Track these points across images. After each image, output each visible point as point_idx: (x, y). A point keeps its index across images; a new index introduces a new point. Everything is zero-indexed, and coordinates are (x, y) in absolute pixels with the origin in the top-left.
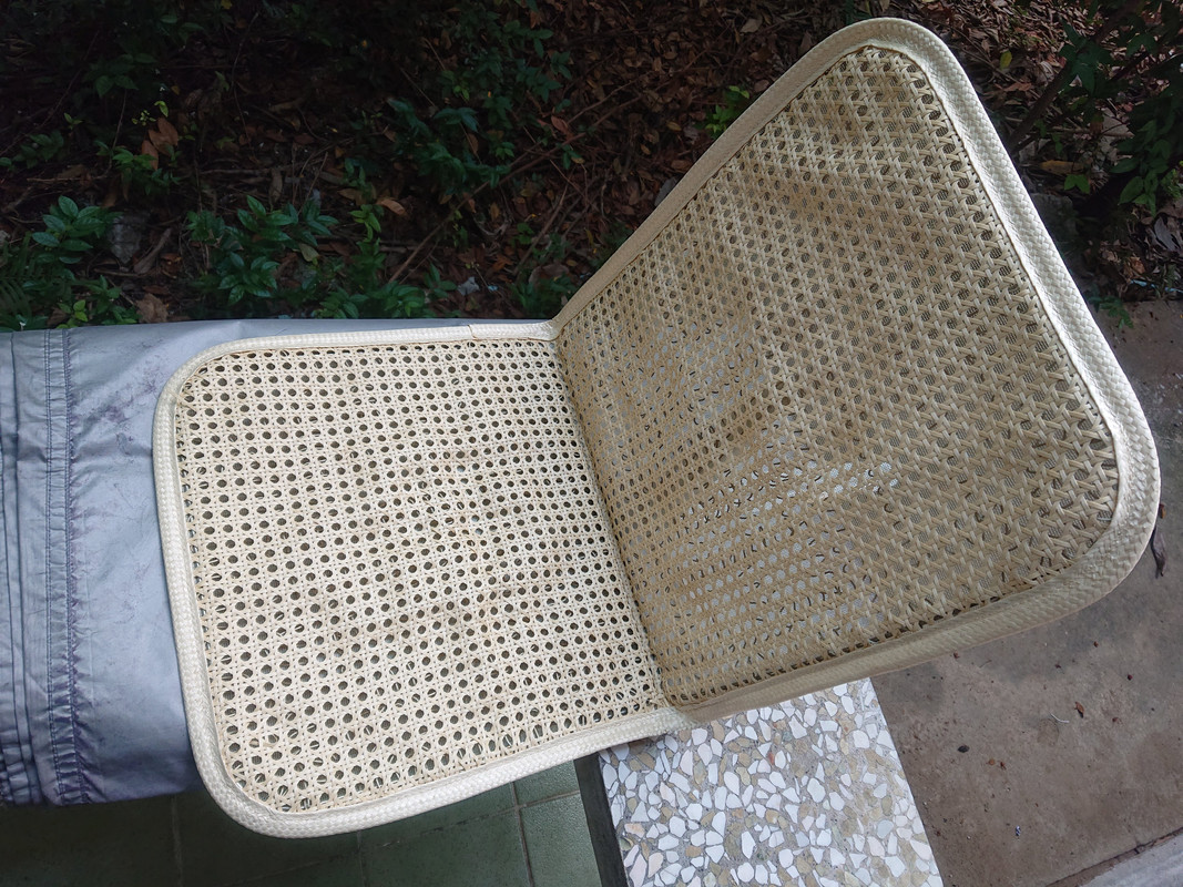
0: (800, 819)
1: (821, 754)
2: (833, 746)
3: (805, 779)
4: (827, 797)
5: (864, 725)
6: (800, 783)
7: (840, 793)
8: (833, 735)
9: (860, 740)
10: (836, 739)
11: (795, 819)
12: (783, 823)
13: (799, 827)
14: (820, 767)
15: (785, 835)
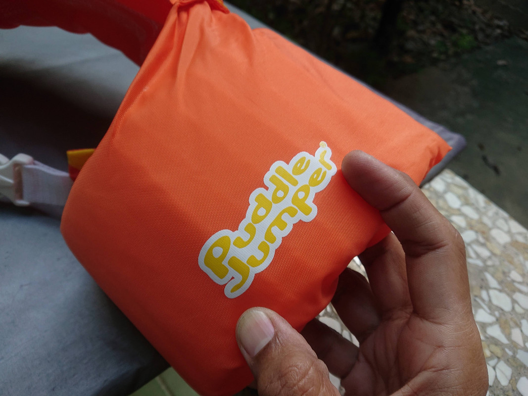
0: (509, 336)
1: (479, 263)
2: (485, 253)
3: (484, 294)
4: (514, 302)
5: (494, 223)
6: (483, 300)
7: (521, 292)
8: (477, 241)
9: (501, 237)
10: (483, 245)
11: (504, 340)
12: (498, 351)
13: (514, 346)
14: (488, 276)
15: (507, 361)
